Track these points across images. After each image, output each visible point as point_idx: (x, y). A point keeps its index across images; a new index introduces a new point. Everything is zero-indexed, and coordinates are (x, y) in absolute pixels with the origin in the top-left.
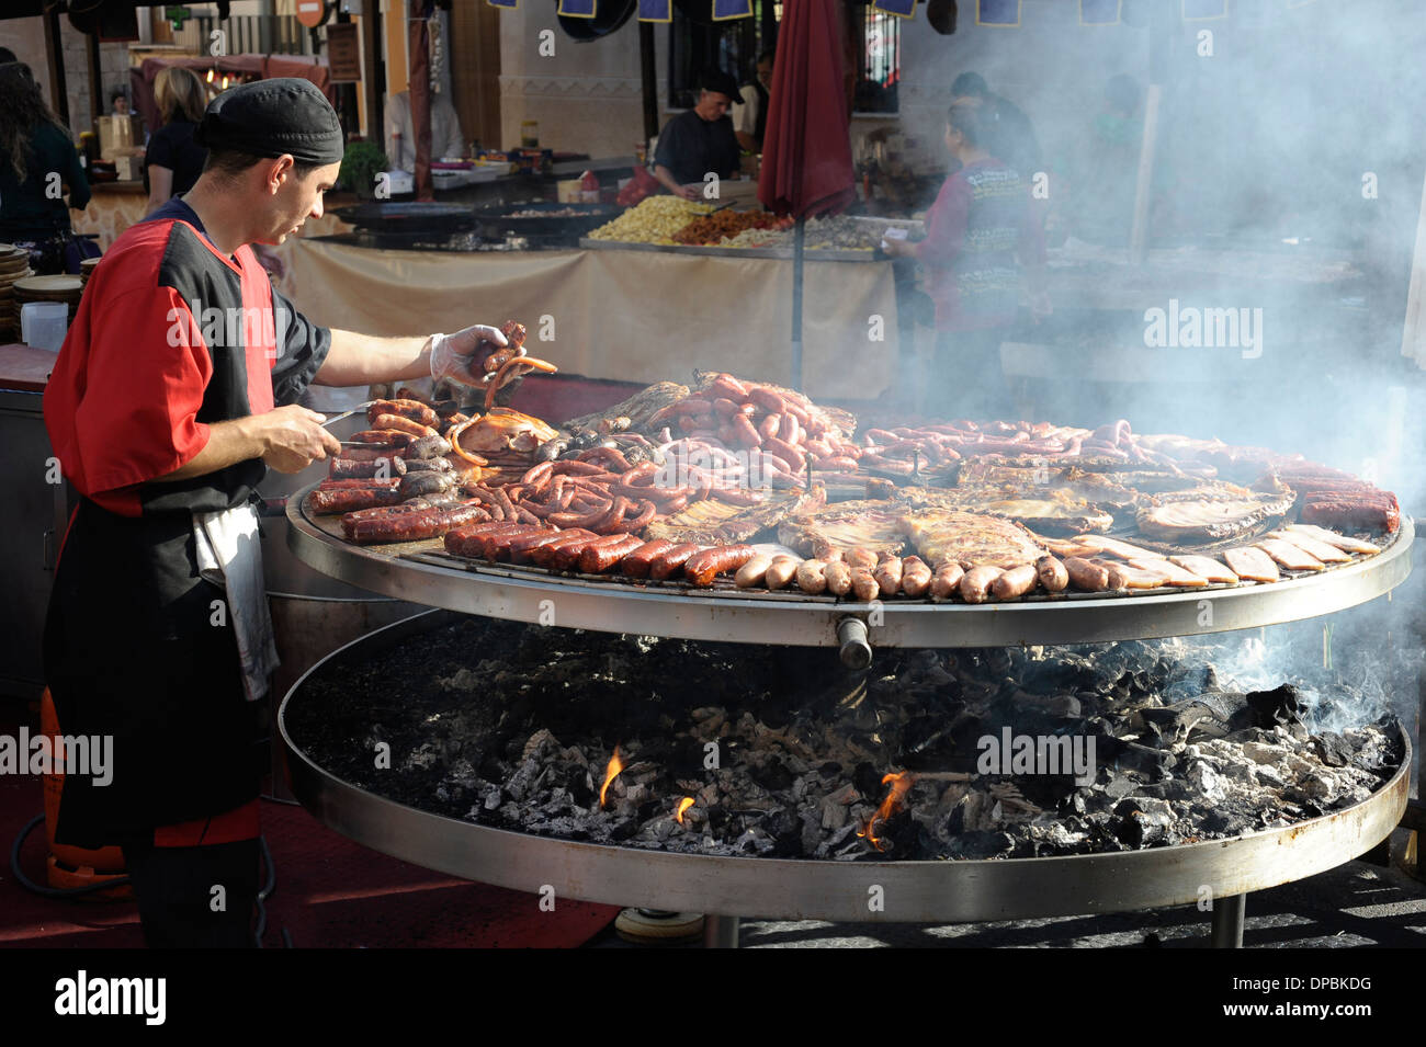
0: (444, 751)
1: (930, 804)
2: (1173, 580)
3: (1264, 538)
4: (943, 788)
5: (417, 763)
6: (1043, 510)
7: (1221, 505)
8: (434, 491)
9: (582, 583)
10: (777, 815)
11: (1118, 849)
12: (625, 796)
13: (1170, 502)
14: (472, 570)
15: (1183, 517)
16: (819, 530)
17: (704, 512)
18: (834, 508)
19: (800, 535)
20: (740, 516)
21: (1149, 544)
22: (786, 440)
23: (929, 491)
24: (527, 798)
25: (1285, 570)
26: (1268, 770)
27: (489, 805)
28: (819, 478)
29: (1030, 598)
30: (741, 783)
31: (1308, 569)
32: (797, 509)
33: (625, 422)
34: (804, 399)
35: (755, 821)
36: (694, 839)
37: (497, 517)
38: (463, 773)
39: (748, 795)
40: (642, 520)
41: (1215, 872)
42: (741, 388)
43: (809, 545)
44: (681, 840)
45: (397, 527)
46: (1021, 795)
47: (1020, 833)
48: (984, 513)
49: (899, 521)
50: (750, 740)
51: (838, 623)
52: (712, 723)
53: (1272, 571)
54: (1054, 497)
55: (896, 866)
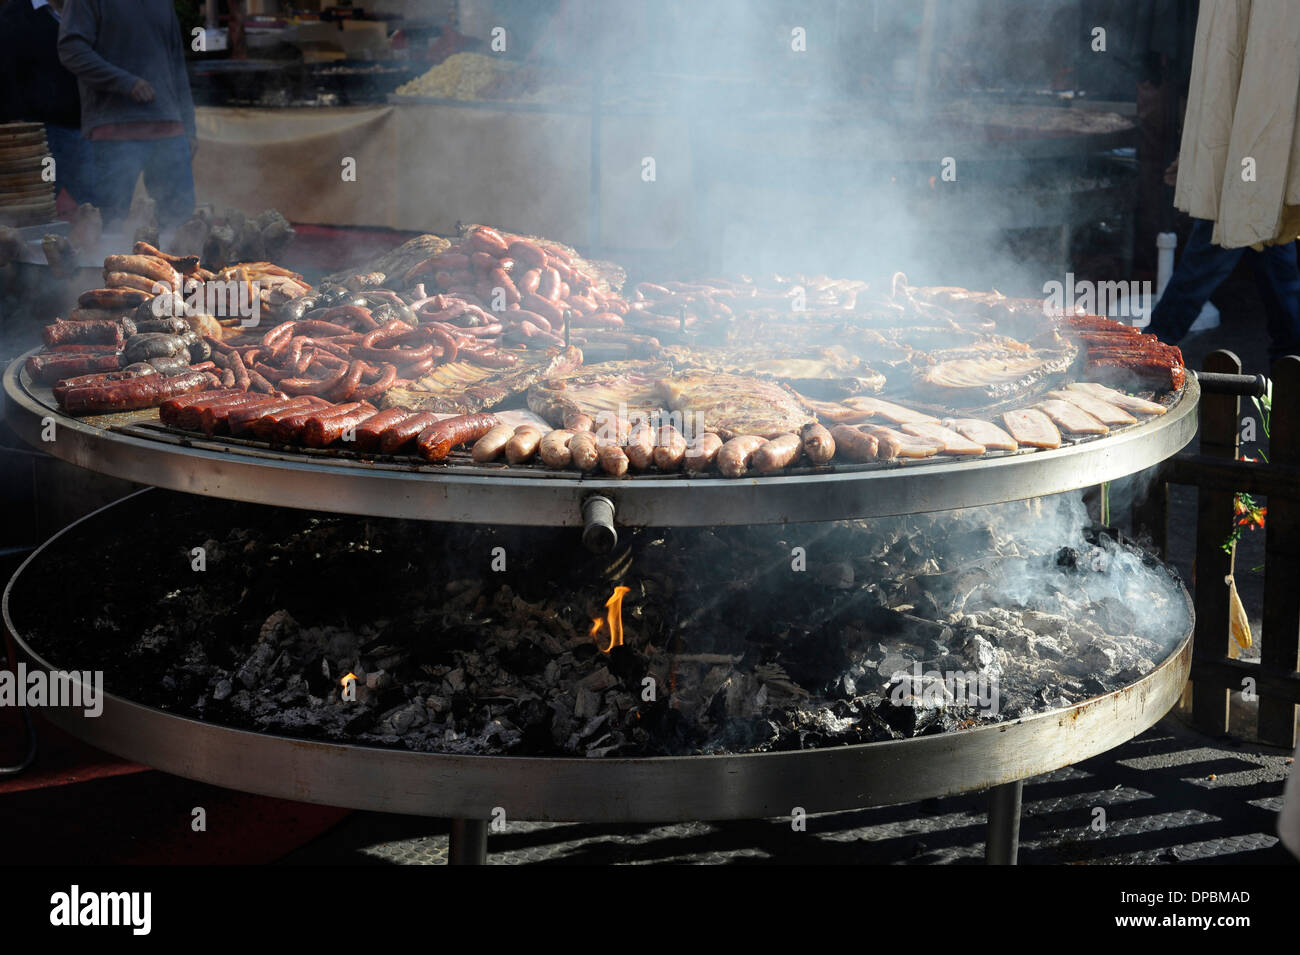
0: (177, 632)
1: (691, 688)
2: (948, 448)
3: (1044, 399)
4: (705, 669)
5: (147, 646)
6: (813, 370)
7: (999, 362)
8: (164, 354)
9: (304, 458)
10: (526, 704)
11: (889, 737)
12: (365, 683)
13: (946, 360)
14: (186, 445)
15: (960, 375)
16: (572, 395)
17: (453, 376)
18: (590, 370)
19: (549, 401)
20: (490, 380)
21: (924, 406)
22: (547, 296)
23: (693, 349)
24: (259, 686)
25: (1068, 436)
26: (1049, 641)
27: (218, 695)
28: (580, 335)
29: (794, 470)
30: (489, 669)
31: (1092, 432)
32: (550, 371)
33: (379, 278)
34: (570, 252)
35: (502, 710)
36: (436, 731)
37: (226, 383)
38: (195, 659)
39: (496, 682)
40: (380, 386)
41: (992, 758)
42: (503, 241)
43: (559, 412)
44: (422, 732)
45: (112, 396)
46: (787, 677)
47: (785, 721)
48: (750, 374)
49: (658, 384)
50: (506, 615)
51: (583, 501)
52: (468, 597)
53: (1054, 436)
54: (824, 356)
55: (650, 762)
